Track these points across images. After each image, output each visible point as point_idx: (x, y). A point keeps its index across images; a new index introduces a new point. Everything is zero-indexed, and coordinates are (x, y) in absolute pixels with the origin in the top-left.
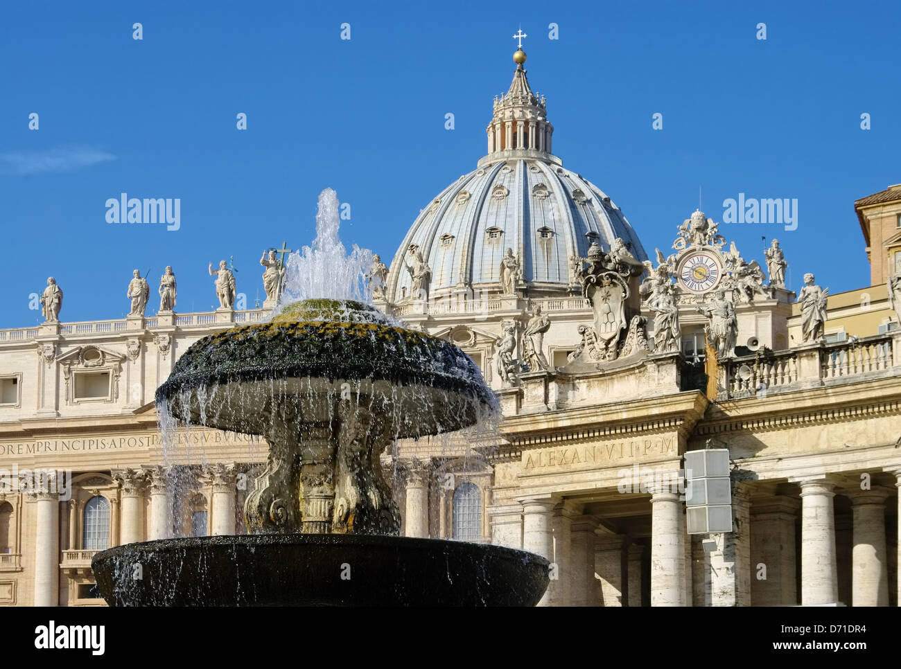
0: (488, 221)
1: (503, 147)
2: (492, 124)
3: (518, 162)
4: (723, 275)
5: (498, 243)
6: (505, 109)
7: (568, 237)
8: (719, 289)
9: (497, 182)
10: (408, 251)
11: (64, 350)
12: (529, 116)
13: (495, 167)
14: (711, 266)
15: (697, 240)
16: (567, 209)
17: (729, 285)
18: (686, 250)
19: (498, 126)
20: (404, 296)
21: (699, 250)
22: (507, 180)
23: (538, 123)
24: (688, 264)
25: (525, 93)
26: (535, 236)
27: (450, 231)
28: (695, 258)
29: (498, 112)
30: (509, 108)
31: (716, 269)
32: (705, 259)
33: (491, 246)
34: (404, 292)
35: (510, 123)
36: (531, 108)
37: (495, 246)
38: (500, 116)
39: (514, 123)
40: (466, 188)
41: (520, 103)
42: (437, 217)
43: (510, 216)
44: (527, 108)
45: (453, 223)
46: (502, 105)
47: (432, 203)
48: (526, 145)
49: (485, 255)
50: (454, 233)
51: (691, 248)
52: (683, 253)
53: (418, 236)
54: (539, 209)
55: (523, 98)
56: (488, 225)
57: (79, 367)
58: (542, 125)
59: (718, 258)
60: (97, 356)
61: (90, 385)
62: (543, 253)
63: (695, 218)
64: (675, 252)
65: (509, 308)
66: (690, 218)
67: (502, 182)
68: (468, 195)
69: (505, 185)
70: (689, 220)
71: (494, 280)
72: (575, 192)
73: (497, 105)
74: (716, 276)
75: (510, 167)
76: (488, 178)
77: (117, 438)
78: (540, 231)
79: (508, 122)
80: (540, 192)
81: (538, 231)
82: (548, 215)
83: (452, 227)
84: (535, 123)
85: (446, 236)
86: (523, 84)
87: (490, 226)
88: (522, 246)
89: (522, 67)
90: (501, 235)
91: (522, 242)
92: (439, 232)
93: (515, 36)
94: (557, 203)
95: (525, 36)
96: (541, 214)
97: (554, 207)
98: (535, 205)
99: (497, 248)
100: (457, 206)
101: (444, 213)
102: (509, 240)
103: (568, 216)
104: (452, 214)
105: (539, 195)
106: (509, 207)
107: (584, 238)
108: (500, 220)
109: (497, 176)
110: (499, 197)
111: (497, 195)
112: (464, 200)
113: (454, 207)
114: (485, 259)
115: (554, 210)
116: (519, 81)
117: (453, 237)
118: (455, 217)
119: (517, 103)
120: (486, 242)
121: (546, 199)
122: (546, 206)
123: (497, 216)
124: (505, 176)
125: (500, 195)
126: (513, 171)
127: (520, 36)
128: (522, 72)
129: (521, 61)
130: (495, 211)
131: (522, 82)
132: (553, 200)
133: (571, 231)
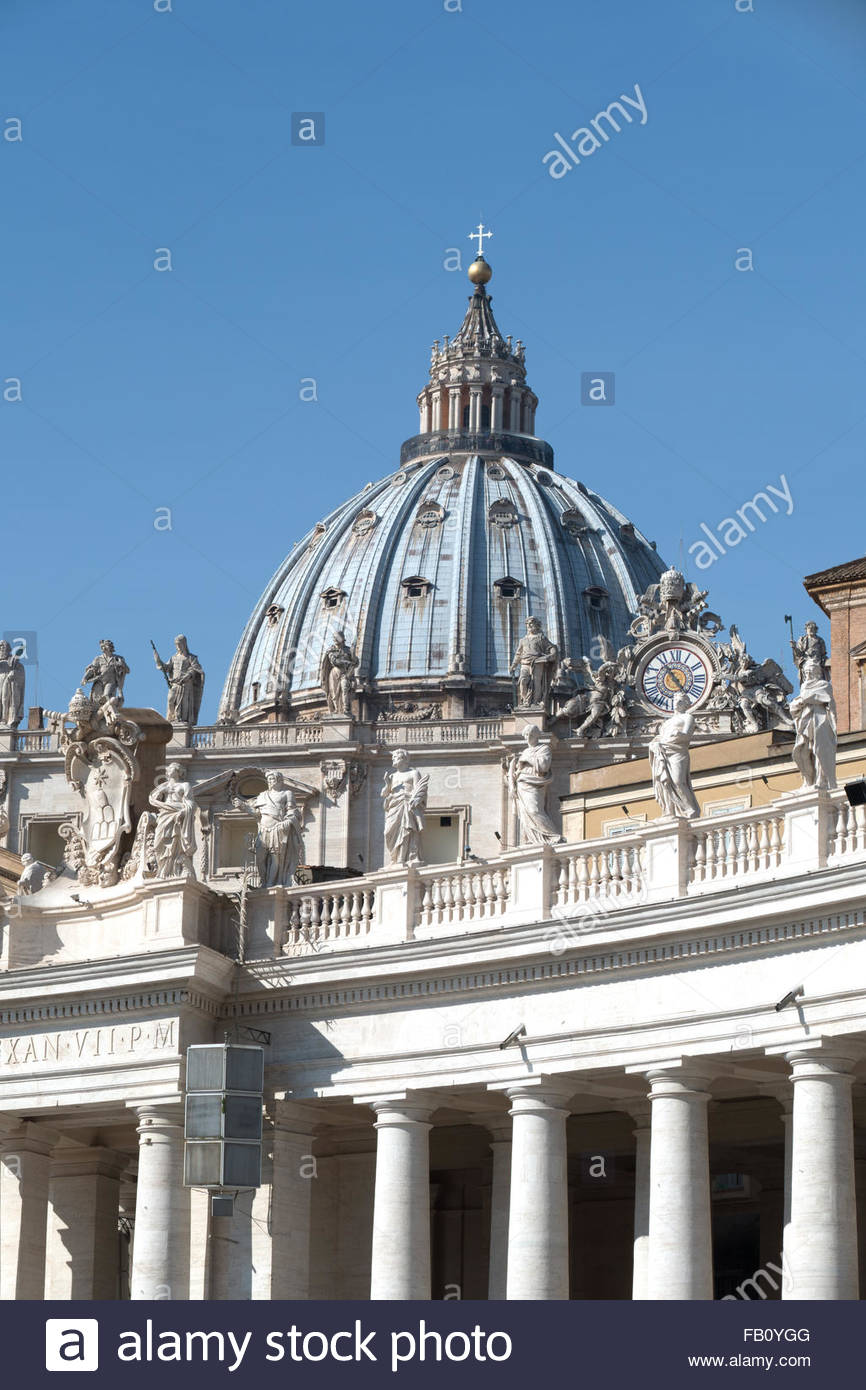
0: (406, 566)
2: (426, 391)
3: (469, 459)
4: (715, 685)
5: (423, 607)
6: (449, 365)
7: (550, 595)
8: (708, 707)
9: (428, 495)
10: (267, 618)
13: (426, 469)
14: (695, 668)
15: (670, 622)
16: (549, 546)
17: (725, 702)
18: (651, 639)
19: (437, 395)
20: (255, 699)
21: (674, 639)
22: (445, 491)
23: (508, 391)
24: (655, 664)
25: (487, 336)
26: (490, 593)
27: (340, 583)
28: (667, 653)
29: (438, 369)
30: (456, 363)
31: (704, 672)
32: (684, 654)
33: (410, 611)
34: (256, 692)
35: (457, 391)
36: (496, 363)
37: (418, 611)
38: (442, 376)
39: (466, 390)
40: (372, 507)
41: (477, 353)
42: (318, 557)
43: (447, 557)
44: (491, 362)
45: (345, 570)
46: (444, 358)
47: (313, 532)
49: (399, 626)
50: (346, 587)
51: (660, 634)
52: (645, 644)
53: (285, 591)
54: (498, 545)
55: (482, 344)
56: (405, 573)
58: (516, 394)
59: (707, 654)
62: (504, 623)
63: (666, 582)
64: (634, 641)
65: (337, 738)
66: (659, 582)
67: (434, 496)
68: (373, 519)
69: (442, 501)
70: (657, 586)
71: (413, 673)
72: (568, 514)
73: (437, 356)
74: (702, 685)
75: (452, 470)
76: (411, 488)
78: (499, 585)
79: (454, 387)
80: (502, 514)
81: (496, 584)
82: (516, 556)
83: (342, 577)
84: (502, 391)
85: (332, 592)
86: (484, 320)
87: (410, 576)
88: (464, 611)
89: (482, 290)
90: (428, 592)
91: (464, 604)
92: (319, 584)
93: (472, 236)
94: (532, 534)
95: (489, 235)
96: (503, 554)
97: (527, 542)
98: (493, 538)
99: (421, 614)
100: (354, 537)
101: (331, 550)
102: (443, 602)
103: (552, 558)
104: (344, 552)
105: (500, 519)
106: (445, 541)
107: (580, 598)
108: (429, 564)
109: (428, 485)
110: (429, 522)
111: (426, 520)
112: (367, 526)
113: (349, 540)
114: (398, 634)
115: (527, 547)
116: (477, 315)
117: (344, 594)
118: (350, 558)
119: (472, 354)
120: (402, 604)
121: (514, 528)
122: (512, 540)
123: (423, 557)
124: (442, 485)
125: (431, 519)
126: (457, 476)
127: (481, 235)
128: (482, 298)
129: (481, 280)
130: (420, 547)
131: (483, 316)
132: (526, 530)
133: (556, 586)
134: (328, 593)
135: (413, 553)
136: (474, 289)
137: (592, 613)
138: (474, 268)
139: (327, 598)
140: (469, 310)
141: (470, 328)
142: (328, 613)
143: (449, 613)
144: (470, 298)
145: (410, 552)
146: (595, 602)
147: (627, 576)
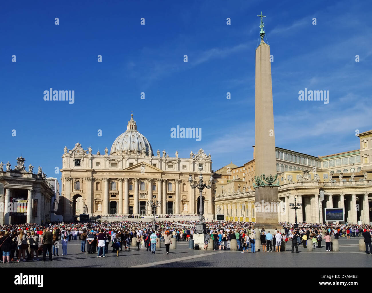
1: (131, 129)
7: (144, 144)
11: (109, 159)
12: (133, 124)
15: (201, 152)
16: (143, 140)
19: (130, 125)
26: (139, 143)
37: (134, 144)
39: (131, 125)
48: (132, 129)
54: (139, 139)
57: (112, 162)
60: (115, 160)
61: (113, 165)
68: (128, 135)
73: (129, 122)
77: (119, 173)
101: (124, 138)
108: (134, 140)
117: (127, 142)
142: (125, 144)
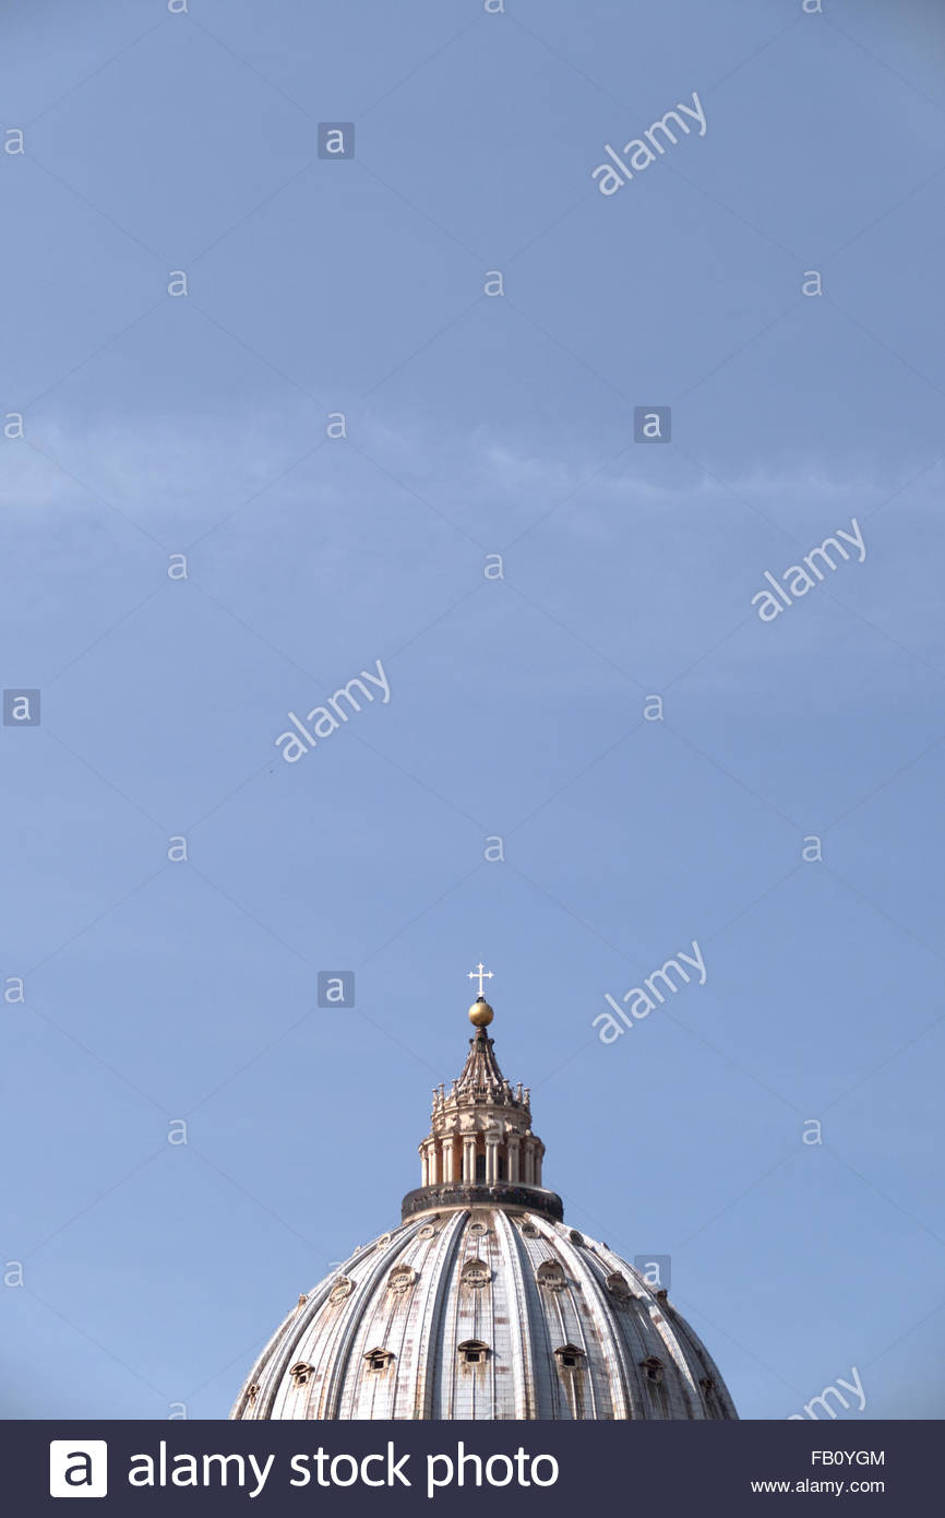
0: (460, 1327)
2: (434, 1138)
5: (483, 1374)
7: (613, 1366)
9: (467, 1252)
13: (454, 1220)
16: (605, 1313)
22: (483, 1249)
27: (385, 1343)
33: (470, 1378)
35: (473, 1140)
36: (493, 1109)
37: (478, 1378)
38: (452, 1123)
39: (480, 1139)
40: (403, 1262)
43: (502, 1321)
45: (388, 1329)
46: (453, 1103)
49: (459, 1393)
50: (393, 1348)
54: (552, 1310)
55: (493, 1091)
56: (459, 1335)
67: (474, 1253)
68: (412, 1276)
69: (484, 1259)
72: (612, 1278)
75: (482, 1225)
78: (561, 1353)
79: (469, 1136)
80: (550, 1276)
81: (557, 1352)
82: (573, 1322)
83: (386, 1337)
84: (518, 1141)
85: (378, 1352)
86: (490, 1065)
87: (465, 1340)
88: (530, 1380)
89: (484, 1032)
90: (488, 1357)
91: (530, 1373)
92: (358, 1343)
93: (471, 975)
94: (583, 1298)
95: (490, 975)
96: (559, 1320)
97: (579, 1307)
98: (546, 1302)
99: (483, 1381)
100: (391, 1295)
101: (366, 1306)
102: (504, 1369)
103: (609, 1325)
104: (382, 1309)
105: (550, 1282)
106: (497, 1302)
107: (638, 1368)
108: (484, 1327)
109: (463, 1241)
110: (476, 1282)
111: (472, 1279)
112: (404, 1283)
113: (385, 1297)
114: (459, 1402)
115: (581, 1313)
116: (482, 1059)
117: (391, 1356)
118: (392, 1317)
119: (484, 1101)
120: (460, 1370)
121: (565, 1291)
122: (565, 1305)
123: (476, 1319)
124: (477, 1240)
125: (478, 1279)
126: (491, 1232)
127: (481, 974)
128: (484, 1042)
129: (482, 1022)
130: (471, 1308)
131: (489, 1061)
132: (576, 1294)
133: (619, 1356)
134: (374, 1354)
135: (464, 1314)
136: (474, 1032)
137: (651, 1385)
138: (476, 1009)
139: (372, 1359)
140: (473, 1053)
141: (476, 1072)
142: (374, 1375)
143: (513, 1381)
144: (471, 1041)
145: (462, 1314)
146: (651, 1374)
147: (677, 1346)
